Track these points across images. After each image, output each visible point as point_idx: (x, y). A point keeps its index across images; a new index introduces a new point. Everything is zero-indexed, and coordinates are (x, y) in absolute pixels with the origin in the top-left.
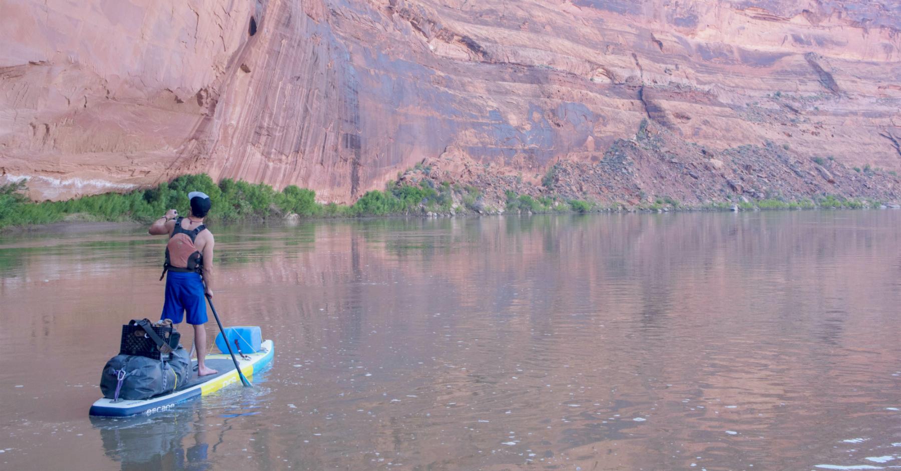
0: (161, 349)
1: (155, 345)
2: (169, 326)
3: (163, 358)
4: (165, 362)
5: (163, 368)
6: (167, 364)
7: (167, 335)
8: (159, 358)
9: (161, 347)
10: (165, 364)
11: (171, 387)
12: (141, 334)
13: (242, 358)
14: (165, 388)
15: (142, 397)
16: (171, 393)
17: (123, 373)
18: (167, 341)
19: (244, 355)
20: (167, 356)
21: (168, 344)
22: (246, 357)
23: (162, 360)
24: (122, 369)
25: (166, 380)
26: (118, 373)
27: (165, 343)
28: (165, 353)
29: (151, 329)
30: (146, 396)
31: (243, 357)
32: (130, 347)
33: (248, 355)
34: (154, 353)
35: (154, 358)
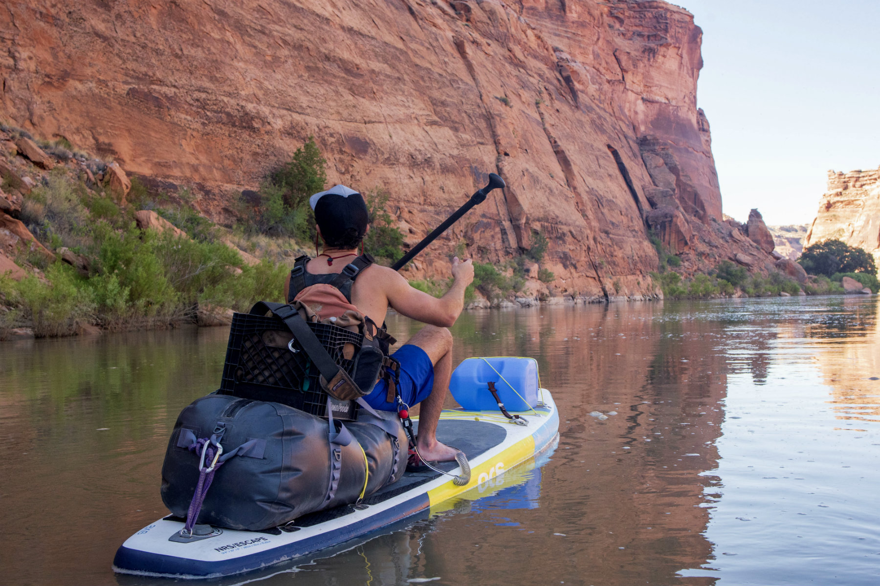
0: (331, 386)
1: (315, 371)
2: (356, 330)
3: (334, 413)
4: (337, 424)
5: (333, 442)
6: (344, 429)
7: (349, 351)
8: (321, 412)
9: (329, 381)
10: (338, 431)
11: (351, 492)
12: (279, 340)
13: (508, 420)
14: (332, 496)
15: (267, 524)
16: (351, 511)
17: (215, 449)
18: (348, 365)
19: (512, 414)
20: (346, 409)
21: (350, 373)
22: (517, 417)
23: (331, 418)
24: (214, 437)
25: (337, 475)
26: (202, 446)
27: (342, 371)
28: (338, 399)
29: (308, 329)
30: (278, 521)
31: (511, 418)
32: (248, 373)
33: (520, 414)
34: (308, 395)
35: (308, 409)
